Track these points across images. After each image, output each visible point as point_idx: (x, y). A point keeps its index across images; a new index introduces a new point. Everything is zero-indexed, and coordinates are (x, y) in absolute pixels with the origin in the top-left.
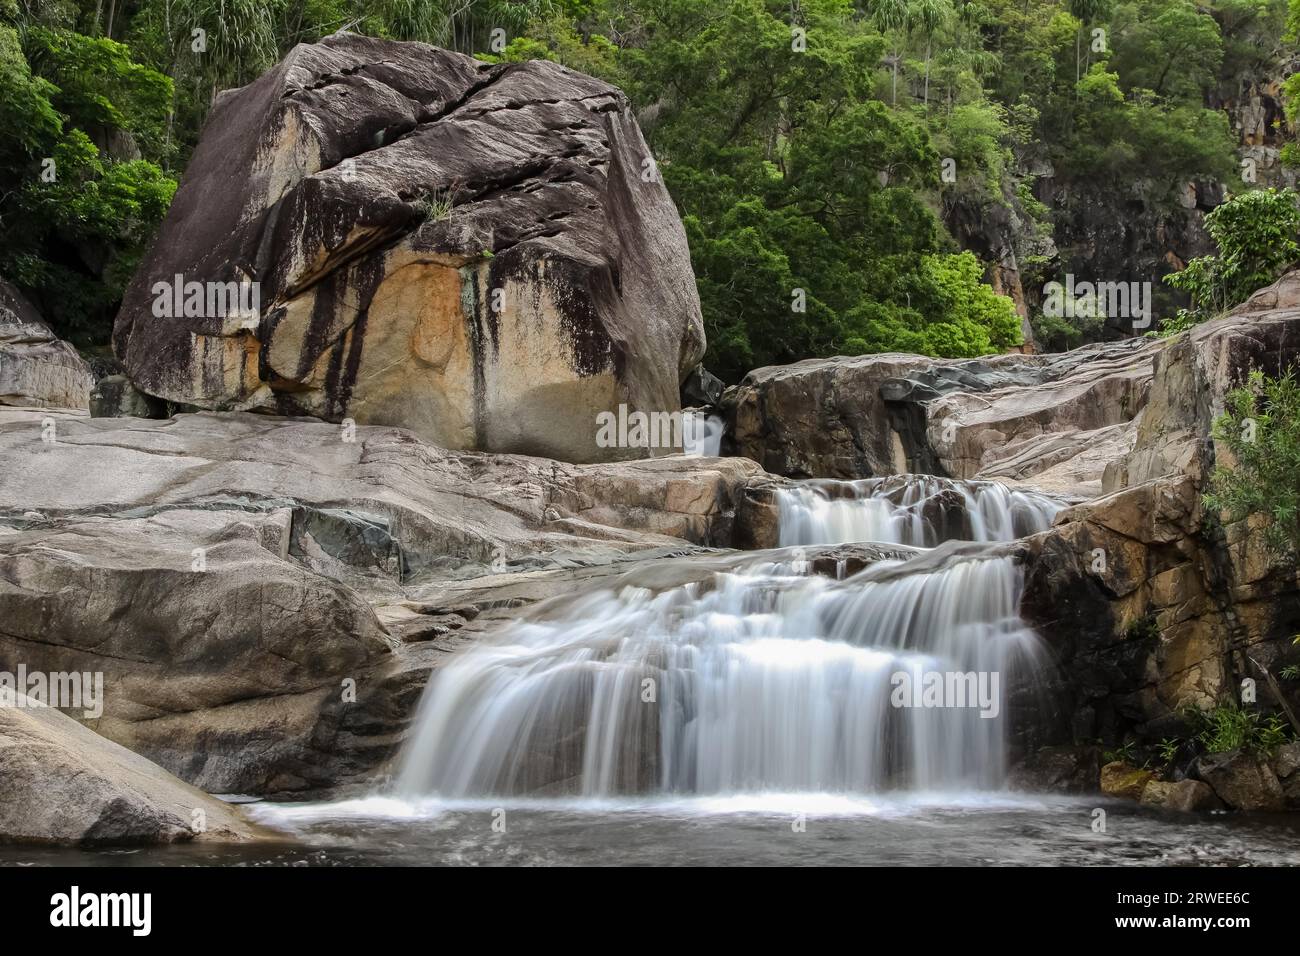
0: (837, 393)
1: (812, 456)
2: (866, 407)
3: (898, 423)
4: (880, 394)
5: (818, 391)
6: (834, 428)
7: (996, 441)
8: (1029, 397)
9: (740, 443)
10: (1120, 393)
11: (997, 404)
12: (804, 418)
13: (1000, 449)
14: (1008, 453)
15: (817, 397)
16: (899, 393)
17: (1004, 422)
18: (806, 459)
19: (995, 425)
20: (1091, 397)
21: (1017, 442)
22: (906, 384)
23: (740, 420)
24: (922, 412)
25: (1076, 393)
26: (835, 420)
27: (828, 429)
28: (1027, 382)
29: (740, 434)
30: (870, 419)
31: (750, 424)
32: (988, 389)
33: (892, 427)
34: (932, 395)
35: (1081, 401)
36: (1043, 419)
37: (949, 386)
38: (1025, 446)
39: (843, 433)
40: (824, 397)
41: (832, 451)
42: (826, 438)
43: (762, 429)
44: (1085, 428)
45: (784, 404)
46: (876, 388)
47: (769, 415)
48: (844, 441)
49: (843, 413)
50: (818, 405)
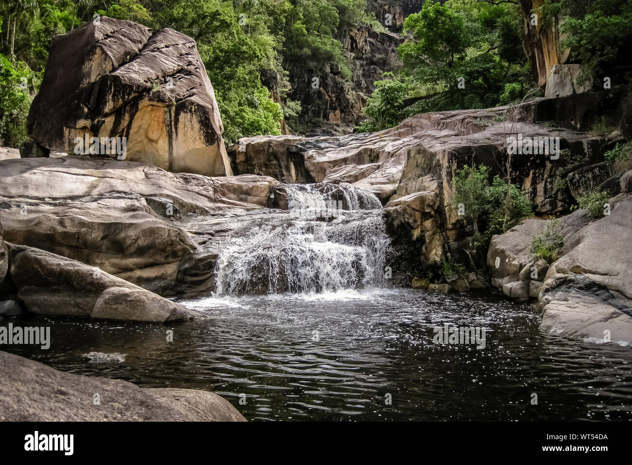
0: (273, 149)
1: (264, 169)
2: (283, 154)
3: (293, 159)
4: (288, 149)
5: (266, 148)
6: (272, 160)
7: (330, 167)
8: (338, 153)
9: (238, 164)
10: (369, 153)
11: (328, 154)
12: (261, 156)
13: (332, 170)
14: (335, 172)
15: (266, 150)
16: (294, 150)
17: (333, 161)
18: (262, 170)
19: (329, 162)
20: (359, 154)
21: (336, 168)
22: (296, 147)
23: (237, 156)
24: (303, 156)
25: (354, 152)
26: (272, 158)
27: (269, 160)
28: (334, 146)
29: (238, 161)
30: (284, 158)
31: (241, 158)
32: (323, 149)
33: (291, 160)
34: (305, 151)
35: (356, 155)
36: (345, 161)
37: (310, 148)
38: (340, 169)
39: (275, 162)
40: (268, 150)
41: (271, 168)
42: (269, 163)
43: (245, 160)
44: (358, 164)
45: (254, 152)
46: (286, 147)
47: (248, 155)
48: (275, 165)
49: (275, 155)
50: (266, 153)
